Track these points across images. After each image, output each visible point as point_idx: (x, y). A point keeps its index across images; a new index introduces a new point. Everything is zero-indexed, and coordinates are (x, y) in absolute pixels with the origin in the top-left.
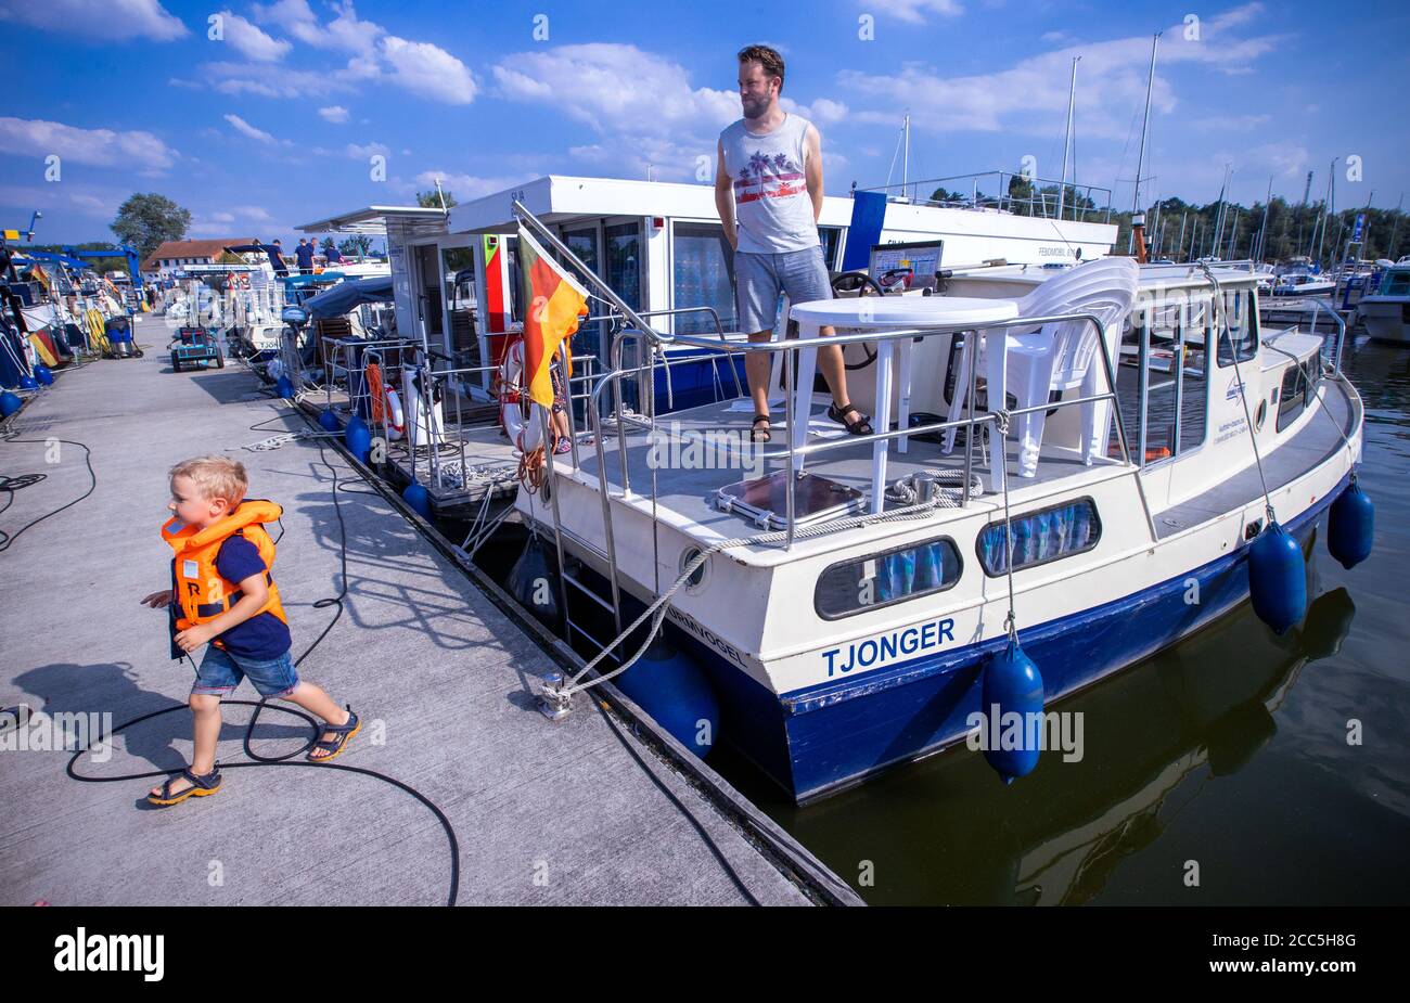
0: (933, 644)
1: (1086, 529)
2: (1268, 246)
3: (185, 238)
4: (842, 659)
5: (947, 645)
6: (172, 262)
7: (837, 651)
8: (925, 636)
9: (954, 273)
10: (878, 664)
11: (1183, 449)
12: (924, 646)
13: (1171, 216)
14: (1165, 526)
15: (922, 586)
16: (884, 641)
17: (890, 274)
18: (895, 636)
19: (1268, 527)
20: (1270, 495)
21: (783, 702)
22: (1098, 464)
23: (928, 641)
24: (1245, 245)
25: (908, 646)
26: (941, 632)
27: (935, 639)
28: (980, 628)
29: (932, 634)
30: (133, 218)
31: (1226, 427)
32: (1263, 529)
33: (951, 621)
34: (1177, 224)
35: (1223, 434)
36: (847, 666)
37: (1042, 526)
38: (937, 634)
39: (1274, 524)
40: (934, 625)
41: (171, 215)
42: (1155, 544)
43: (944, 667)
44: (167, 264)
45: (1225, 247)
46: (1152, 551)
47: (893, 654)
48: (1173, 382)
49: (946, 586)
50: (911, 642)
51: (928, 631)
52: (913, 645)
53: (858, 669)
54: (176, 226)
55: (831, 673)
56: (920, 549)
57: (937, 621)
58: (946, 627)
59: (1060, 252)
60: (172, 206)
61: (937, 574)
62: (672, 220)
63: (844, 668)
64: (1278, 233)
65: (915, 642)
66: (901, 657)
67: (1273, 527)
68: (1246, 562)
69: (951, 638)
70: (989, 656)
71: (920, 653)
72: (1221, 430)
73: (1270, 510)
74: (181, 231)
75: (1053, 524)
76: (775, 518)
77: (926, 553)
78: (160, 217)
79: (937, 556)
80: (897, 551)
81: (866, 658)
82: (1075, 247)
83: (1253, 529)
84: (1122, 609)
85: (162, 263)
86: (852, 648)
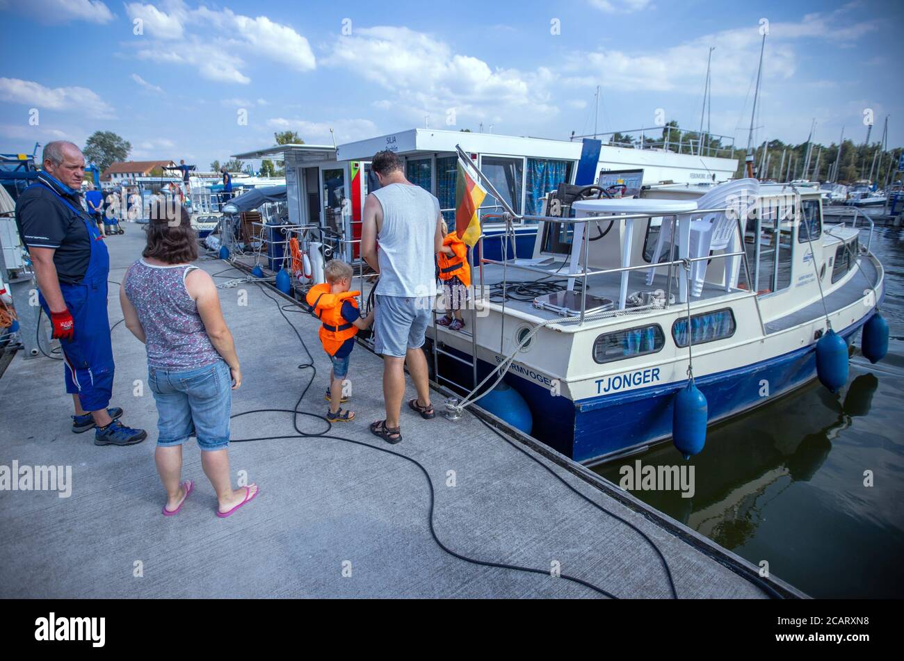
0: (649, 381)
1: (728, 326)
2: (840, 172)
3: (127, 160)
4: (604, 385)
5: (656, 382)
6: (119, 175)
7: (602, 381)
8: (645, 376)
9: (652, 187)
10: (621, 389)
11: (778, 289)
12: (644, 382)
13: (774, 152)
14: (769, 329)
15: (644, 350)
16: (625, 376)
17: (612, 187)
18: (630, 375)
19: (827, 332)
20: (829, 315)
21: (576, 405)
22: (733, 291)
23: (647, 379)
24: (825, 172)
25: (637, 381)
26: (653, 375)
27: (650, 378)
28: (673, 374)
29: (649, 376)
30: (95, 147)
31: (802, 278)
32: (824, 334)
33: (658, 369)
34: (778, 157)
35: (801, 281)
36: (607, 389)
37: (705, 323)
38: (651, 376)
39: (831, 331)
40: (649, 371)
41: (119, 145)
42: (764, 337)
43: (654, 394)
44: (115, 176)
45: (811, 173)
46: (762, 341)
47: (629, 385)
48: (773, 250)
49: (656, 350)
50: (638, 379)
51: (647, 374)
52: (639, 381)
53: (612, 391)
54: (121, 152)
55: (599, 392)
56: (643, 329)
57: (651, 369)
58: (656, 372)
59: (703, 176)
60: (119, 139)
61: (651, 343)
62: (481, 155)
63: (605, 390)
64: (848, 164)
65: (640, 379)
66: (633, 387)
67: (830, 332)
68: (815, 352)
69: (658, 379)
70: (678, 390)
71: (642, 385)
72: (800, 279)
73: (828, 322)
74: (125, 156)
75: (710, 322)
76: (569, 311)
77: (646, 332)
78: (112, 146)
79: (652, 334)
80: (632, 330)
81: (616, 386)
82: (712, 173)
83: (818, 334)
84: (746, 371)
85: (112, 176)
86: (610, 379)
